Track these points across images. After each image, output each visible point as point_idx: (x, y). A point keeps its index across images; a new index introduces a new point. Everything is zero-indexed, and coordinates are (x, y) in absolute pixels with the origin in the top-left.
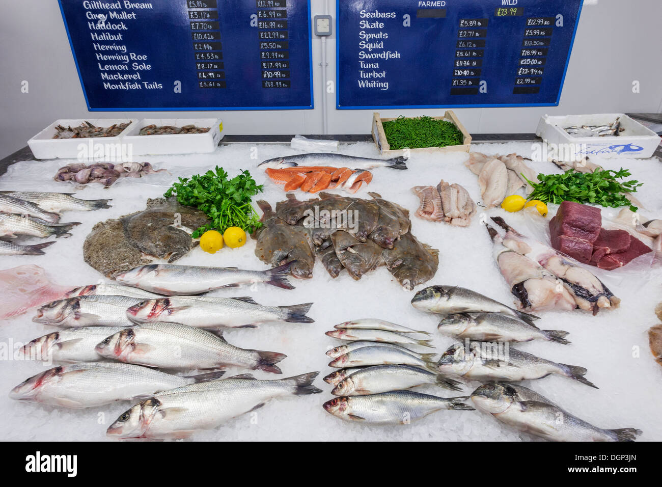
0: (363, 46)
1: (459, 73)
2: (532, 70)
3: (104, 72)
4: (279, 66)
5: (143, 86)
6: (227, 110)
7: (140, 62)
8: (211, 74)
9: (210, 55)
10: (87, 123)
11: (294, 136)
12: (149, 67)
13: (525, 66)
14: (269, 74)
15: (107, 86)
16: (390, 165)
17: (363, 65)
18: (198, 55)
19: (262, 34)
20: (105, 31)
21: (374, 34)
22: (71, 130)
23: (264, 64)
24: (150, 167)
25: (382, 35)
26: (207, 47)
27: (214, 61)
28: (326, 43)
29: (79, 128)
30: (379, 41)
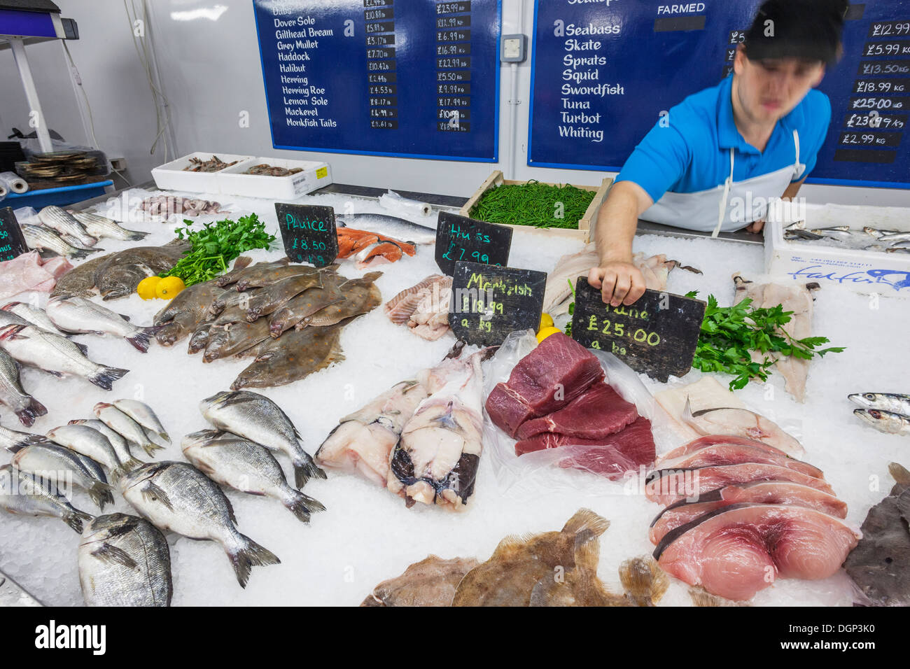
0: (568, 77)
3: (288, 106)
4: (457, 103)
5: (319, 123)
7: (318, 96)
8: (384, 112)
9: (384, 89)
10: (215, 157)
13: (862, 112)
14: (445, 114)
15: (289, 122)
17: (567, 104)
18: (372, 89)
19: (440, 61)
20: (292, 62)
21: (586, 59)
22: (201, 163)
23: (441, 101)
24: (215, 208)
25: (598, 60)
26: (382, 78)
27: (388, 96)
28: (517, 72)
29: (208, 163)
30: (593, 68)
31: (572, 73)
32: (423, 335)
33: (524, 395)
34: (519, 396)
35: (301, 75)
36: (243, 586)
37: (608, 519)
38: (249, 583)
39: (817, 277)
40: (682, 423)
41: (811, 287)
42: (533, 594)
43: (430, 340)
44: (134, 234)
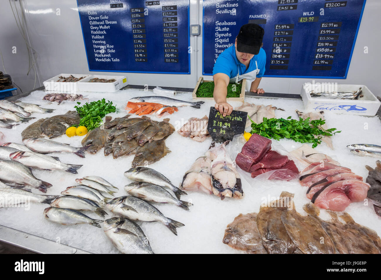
0: (217, 41)
1: (275, 56)
2: (326, 56)
3: (96, 53)
4: (173, 51)
5: (111, 60)
6: (148, 73)
7: (111, 49)
8: (141, 55)
9: (141, 45)
10: (72, 76)
11: (156, 87)
12: (114, 51)
13: (320, 53)
14: (167, 55)
15: (97, 60)
16: (192, 106)
17: (217, 51)
18: (135, 46)
19: (165, 35)
20: (98, 34)
21: (224, 34)
22: (65, 78)
23: (166, 50)
24: (81, 97)
25: (228, 35)
26: (139, 41)
27: (142, 49)
28: (197, 39)
29: (68, 78)
30: (226, 38)
31: (219, 39)
32: (197, 140)
33: (249, 156)
34: (248, 157)
35: (102, 40)
36: (176, 235)
37: (293, 193)
38: (178, 234)
39: (323, 109)
40: (302, 160)
41: (321, 112)
42: (282, 219)
43: (200, 142)
44: (47, 110)
